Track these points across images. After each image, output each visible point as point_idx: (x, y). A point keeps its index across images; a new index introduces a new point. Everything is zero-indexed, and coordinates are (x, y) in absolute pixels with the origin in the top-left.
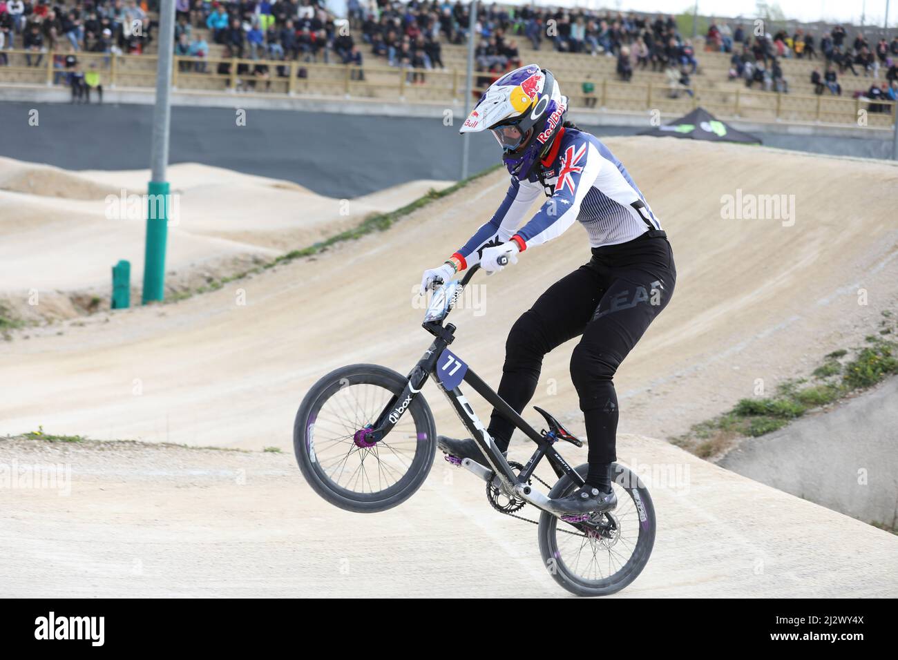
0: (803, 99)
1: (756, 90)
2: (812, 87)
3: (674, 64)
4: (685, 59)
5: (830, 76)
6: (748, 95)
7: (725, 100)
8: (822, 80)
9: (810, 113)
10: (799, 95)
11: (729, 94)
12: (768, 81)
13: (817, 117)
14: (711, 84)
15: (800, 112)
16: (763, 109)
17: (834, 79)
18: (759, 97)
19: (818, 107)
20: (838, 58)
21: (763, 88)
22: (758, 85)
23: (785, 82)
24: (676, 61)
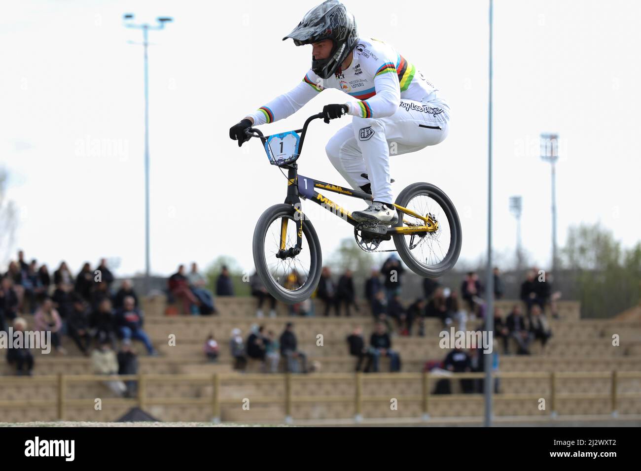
0: (335, 383)
1: (252, 375)
2: (350, 360)
3: (107, 341)
4: (127, 331)
5: (381, 340)
6: (240, 383)
7: (198, 395)
8: (368, 347)
9: (346, 404)
10: (329, 375)
11: (205, 383)
12: (274, 355)
13: (356, 412)
14: (174, 369)
15: (329, 405)
16: (265, 405)
17: (388, 344)
18: (258, 384)
19: (357, 394)
20: (394, 309)
21: (266, 370)
22: (258, 364)
23: (302, 356)
24: (112, 336)
